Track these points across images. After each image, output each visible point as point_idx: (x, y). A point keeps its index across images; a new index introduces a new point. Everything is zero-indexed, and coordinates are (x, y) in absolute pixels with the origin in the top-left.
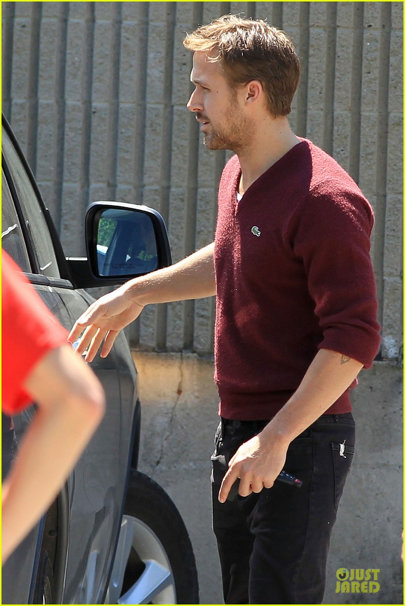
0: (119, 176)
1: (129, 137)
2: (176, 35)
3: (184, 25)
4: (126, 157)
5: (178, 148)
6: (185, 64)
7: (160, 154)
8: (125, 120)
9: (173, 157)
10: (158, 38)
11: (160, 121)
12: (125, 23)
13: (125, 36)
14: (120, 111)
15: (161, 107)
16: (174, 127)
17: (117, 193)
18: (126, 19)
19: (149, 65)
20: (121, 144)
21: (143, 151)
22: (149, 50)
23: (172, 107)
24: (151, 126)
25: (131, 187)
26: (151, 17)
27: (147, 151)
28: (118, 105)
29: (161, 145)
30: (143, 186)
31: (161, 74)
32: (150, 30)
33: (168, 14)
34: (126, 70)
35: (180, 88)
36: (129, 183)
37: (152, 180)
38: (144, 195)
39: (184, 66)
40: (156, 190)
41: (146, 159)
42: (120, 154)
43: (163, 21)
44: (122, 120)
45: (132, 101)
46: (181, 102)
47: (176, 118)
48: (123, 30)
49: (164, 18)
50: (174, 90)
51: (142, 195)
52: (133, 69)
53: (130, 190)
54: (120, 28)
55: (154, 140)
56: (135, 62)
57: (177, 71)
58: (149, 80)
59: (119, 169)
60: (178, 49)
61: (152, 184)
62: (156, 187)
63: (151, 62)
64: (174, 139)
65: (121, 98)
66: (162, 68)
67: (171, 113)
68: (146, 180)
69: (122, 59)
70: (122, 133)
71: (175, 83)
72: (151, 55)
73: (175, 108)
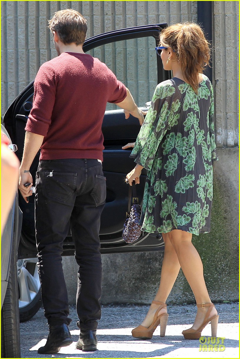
0: (9, 79)
1: (12, 63)
2: (29, 21)
3: (32, 17)
4: (11, 71)
5: (32, 67)
6: (33, 33)
7: (25, 69)
8: (10, 56)
9: (30, 70)
10: (22, 23)
11: (24, 56)
12: (8, 17)
13: (8, 23)
14: (8, 53)
15: (24, 50)
16: (30, 58)
17: (8, 86)
18: (9, 16)
19: (19, 34)
20: (9, 66)
21: (18, 68)
22: (18, 28)
23: (29, 50)
24: (21, 58)
25: (14, 83)
26: (18, 14)
27: (19, 68)
28: (7, 51)
29: (25, 66)
30: (18, 82)
31: (24, 37)
32: (18, 20)
33: (25, 13)
34: (10, 36)
35: (32, 43)
36: (13, 82)
37: (22, 80)
38: (19, 86)
39: (33, 34)
40: (24, 84)
41: (19, 71)
42: (9, 70)
43: (23, 16)
44: (9, 56)
45: (12, 48)
46: (32, 48)
47: (30, 54)
48: (7, 20)
49: (24, 15)
50: (29, 43)
51: (18, 86)
52: (12, 36)
53: (13, 84)
54: (6, 19)
55: (22, 64)
56: (13, 33)
57: (30, 36)
58: (19, 40)
59: (9, 76)
60: (30, 27)
61: (22, 81)
62: (24, 83)
63: (19, 33)
64: (30, 63)
65: (8, 48)
66: (24, 35)
67: (29, 52)
68: (20, 80)
69: (8, 32)
70: (9, 61)
71: (29, 40)
72: (19, 30)
73: (30, 50)
